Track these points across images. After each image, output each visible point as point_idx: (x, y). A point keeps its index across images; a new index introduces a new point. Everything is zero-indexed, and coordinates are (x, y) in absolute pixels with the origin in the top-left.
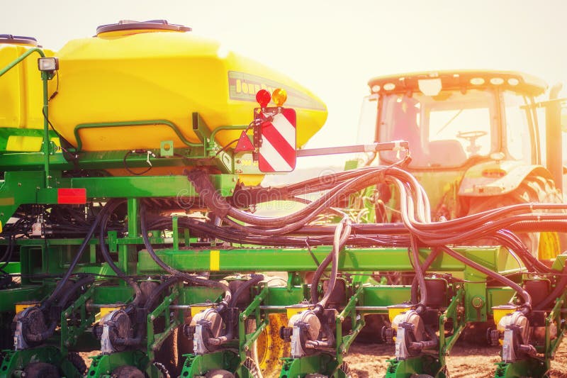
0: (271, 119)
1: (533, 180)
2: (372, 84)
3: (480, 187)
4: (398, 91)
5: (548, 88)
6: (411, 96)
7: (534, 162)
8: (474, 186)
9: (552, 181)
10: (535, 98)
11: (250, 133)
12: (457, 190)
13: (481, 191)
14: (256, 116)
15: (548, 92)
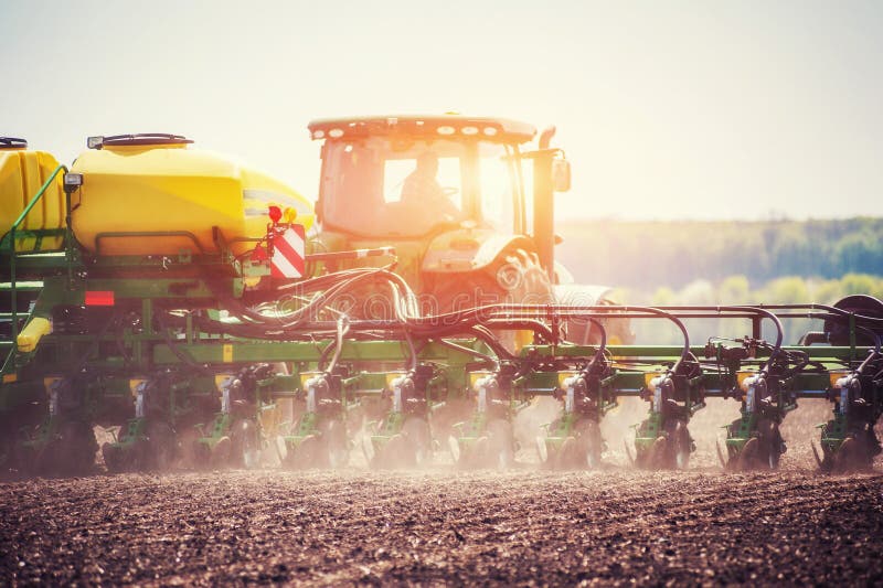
0: (282, 233)
1: (513, 253)
2: (314, 128)
3: (447, 261)
4: (347, 138)
5: (536, 133)
6: (363, 145)
7: (516, 232)
8: (440, 261)
9: (535, 255)
10: (520, 146)
11: (264, 244)
12: (420, 265)
13: (448, 266)
14: (269, 230)
15: (537, 139)
